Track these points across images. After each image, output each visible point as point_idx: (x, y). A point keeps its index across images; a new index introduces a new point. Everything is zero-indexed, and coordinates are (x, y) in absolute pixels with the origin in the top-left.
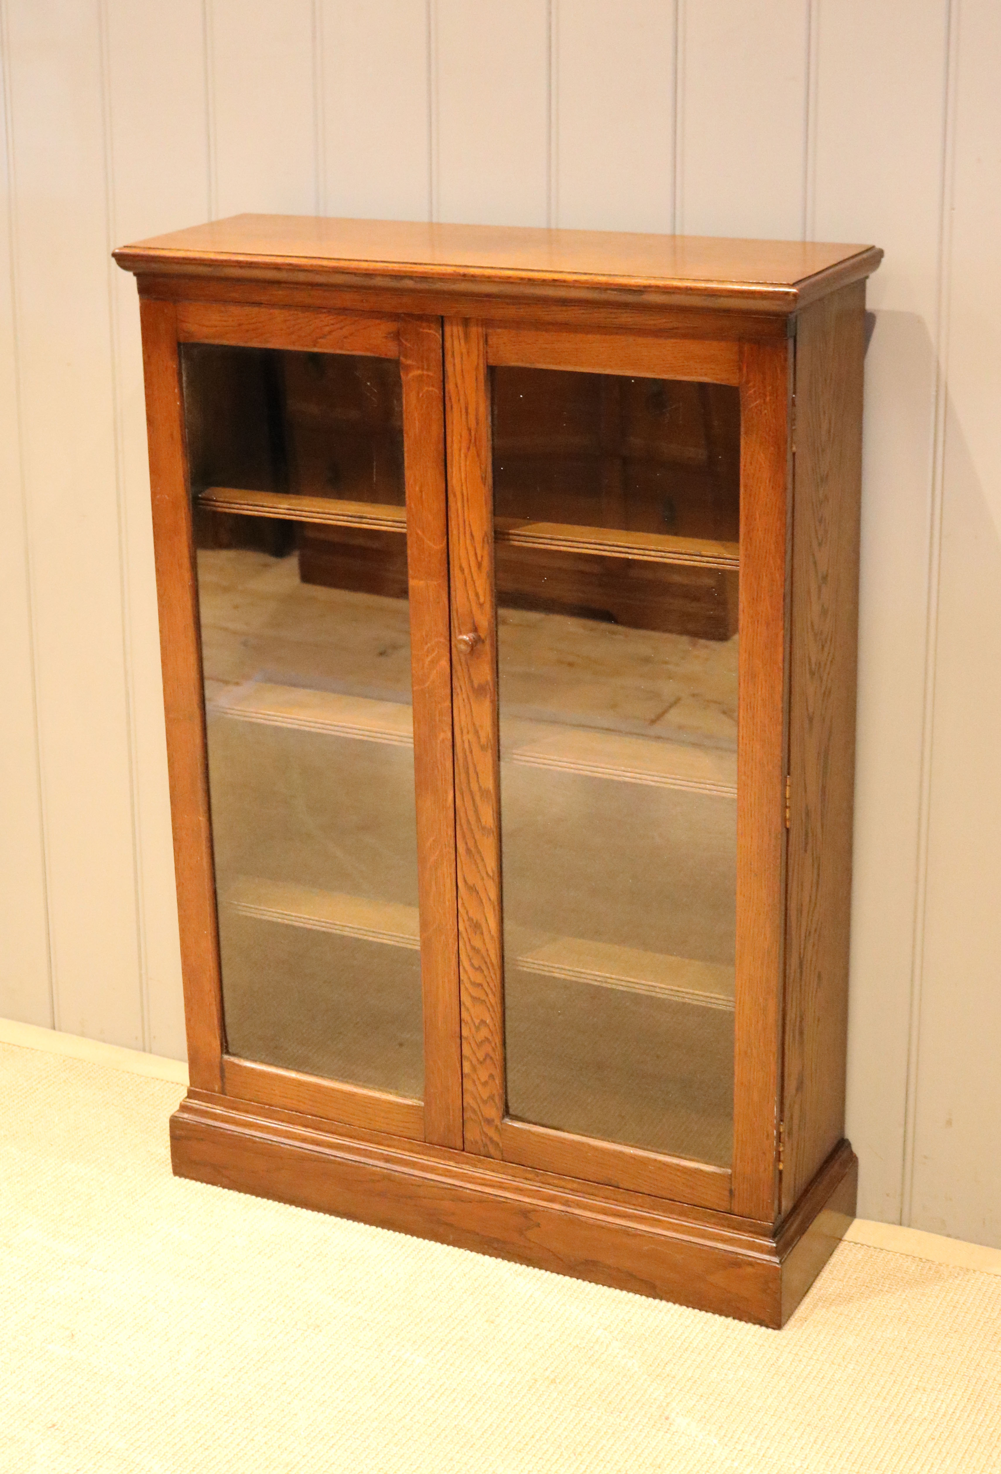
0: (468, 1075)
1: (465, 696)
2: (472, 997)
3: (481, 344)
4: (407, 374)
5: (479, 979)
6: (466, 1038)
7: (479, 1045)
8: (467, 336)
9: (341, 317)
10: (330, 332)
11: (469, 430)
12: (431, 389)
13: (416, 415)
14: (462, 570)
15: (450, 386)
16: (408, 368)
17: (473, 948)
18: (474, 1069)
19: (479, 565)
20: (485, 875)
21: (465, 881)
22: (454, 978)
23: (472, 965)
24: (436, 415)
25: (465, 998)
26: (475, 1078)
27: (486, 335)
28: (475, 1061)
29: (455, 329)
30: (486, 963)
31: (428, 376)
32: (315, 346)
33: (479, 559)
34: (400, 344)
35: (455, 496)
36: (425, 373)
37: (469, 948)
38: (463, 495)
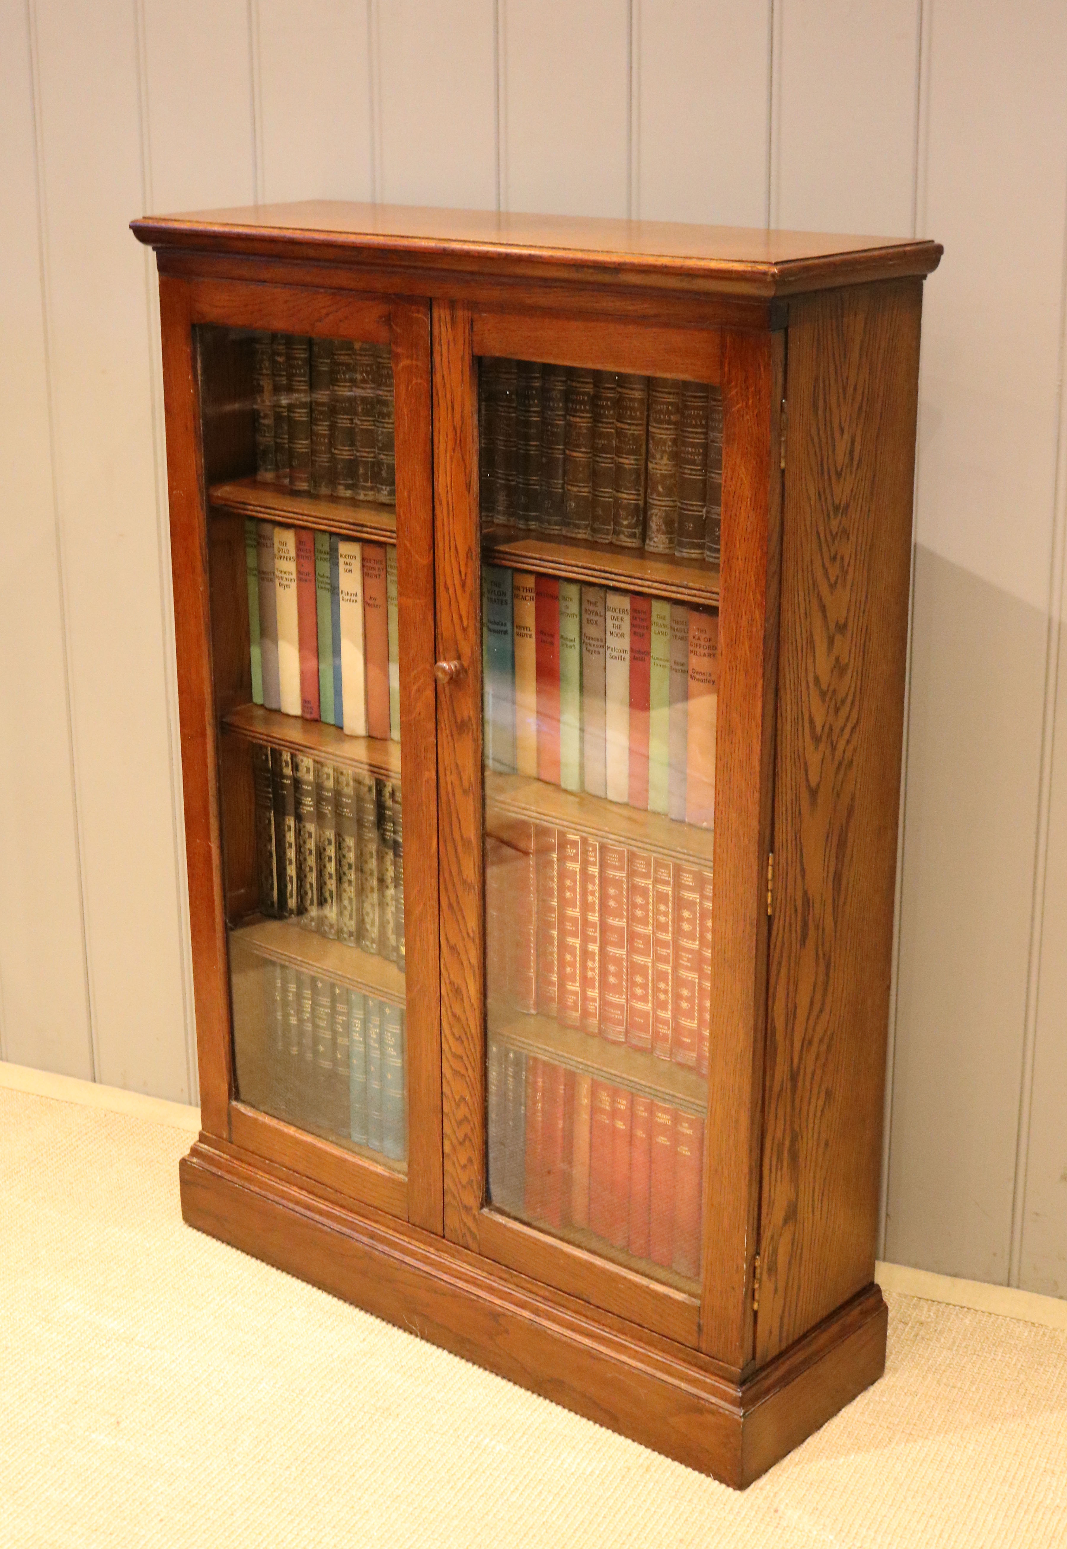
0: (448, 1155)
1: (448, 731)
2: (453, 1070)
3: (467, 331)
4: (397, 365)
5: (459, 1051)
6: (447, 1115)
7: (459, 1123)
8: (453, 321)
9: (338, 298)
10: (327, 314)
11: (455, 429)
12: (419, 381)
13: (405, 411)
14: (447, 588)
15: (438, 378)
16: (398, 358)
17: (454, 1015)
18: (454, 1149)
19: (463, 585)
20: (465, 934)
21: (447, 940)
22: (436, 1047)
23: (453, 1034)
24: (424, 412)
25: (447, 1071)
26: (455, 1159)
27: (472, 321)
28: (455, 1141)
29: (442, 312)
30: (466, 1033)
31: (417, 366)
32: (313, 330)
33: (463, 576)
34: (391, 330)
35: (441, 504)
36: (414, 362)
37: (450, 1014)
38: (448, 502)
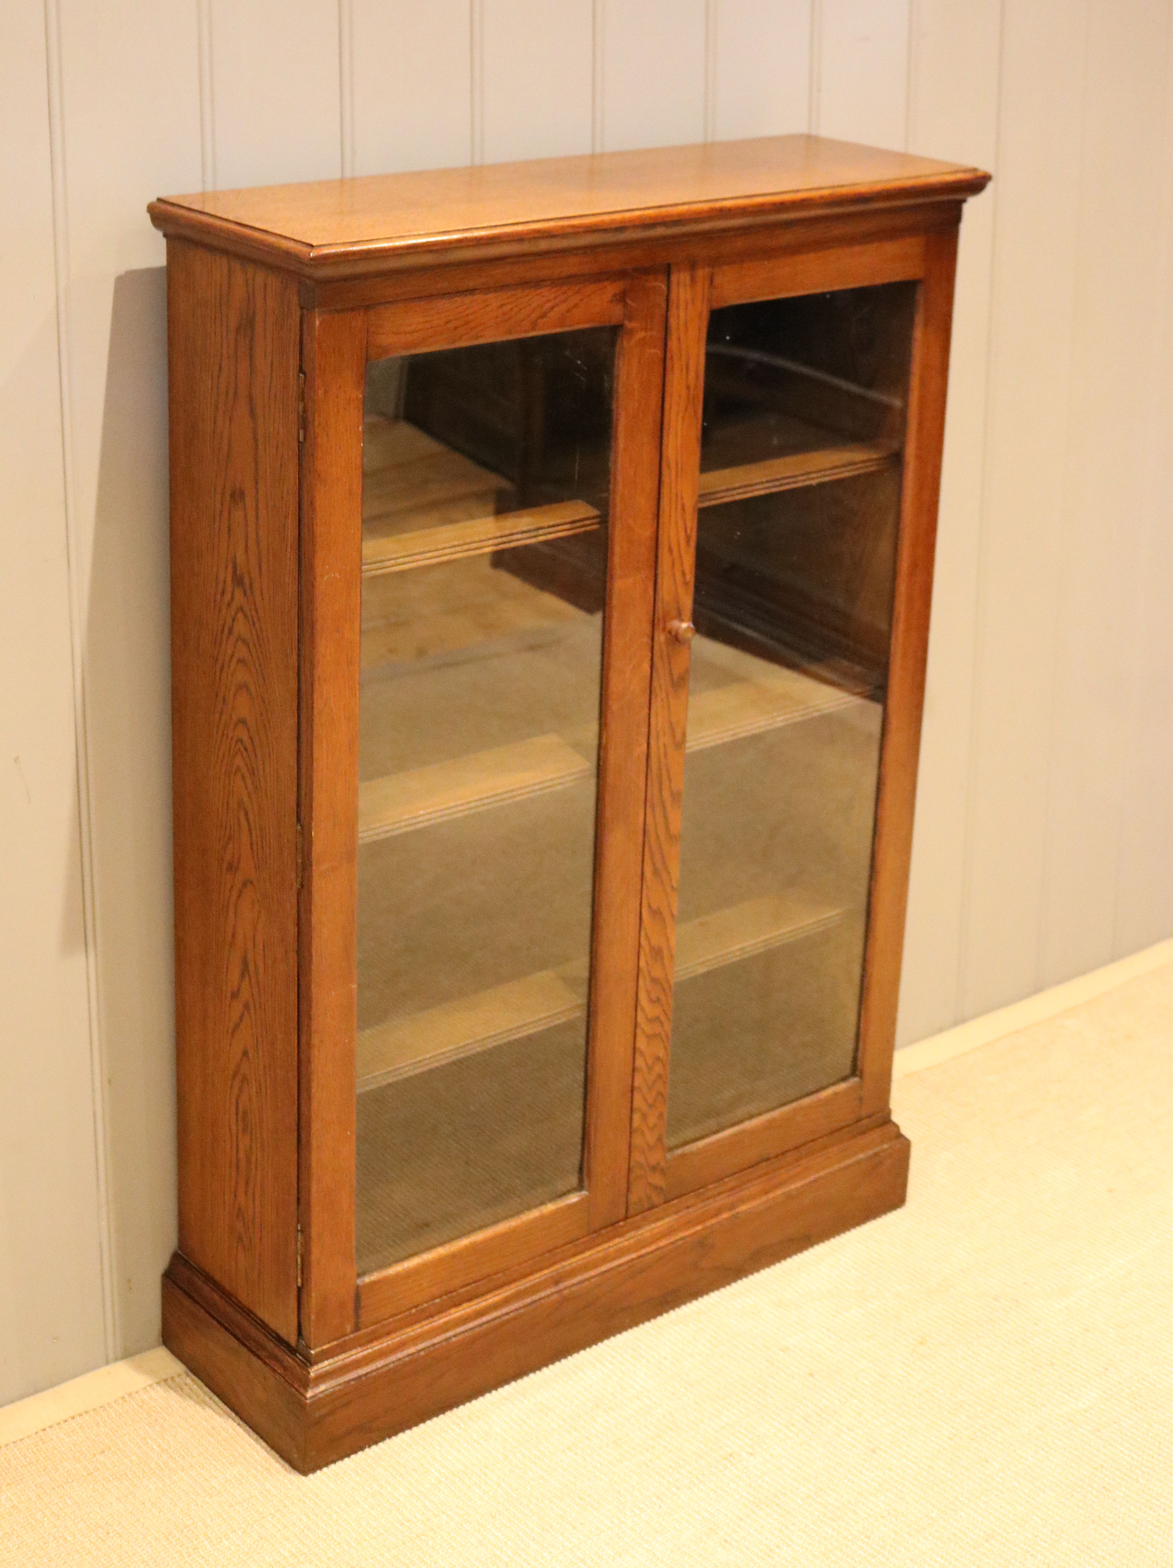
1: (664, 695)
2: (645, 1037)
3: (706, 287)
4: (630, 340)
8: (693, 280)
9: (565, 288)
10: (552, 308)
11: (688, 388)
12: (653, 350)
13: (636, 385)
14: (670, 550)
15: (673, 344)
16: (631, 332)
17: (653, 980)
19: (688, 541)
21: (650, 907)
22: (630, 1027)
23: (651, 1000)
24: (656, 380)
27: (712, 276)
29: (682, 276)
30: (664, 990)
31: (651, 336)
32: (534, 329)
33: (689, 532)
34: (625, 305)
36: (649, 333)
37: (648, 981)
38: (677, 464)
